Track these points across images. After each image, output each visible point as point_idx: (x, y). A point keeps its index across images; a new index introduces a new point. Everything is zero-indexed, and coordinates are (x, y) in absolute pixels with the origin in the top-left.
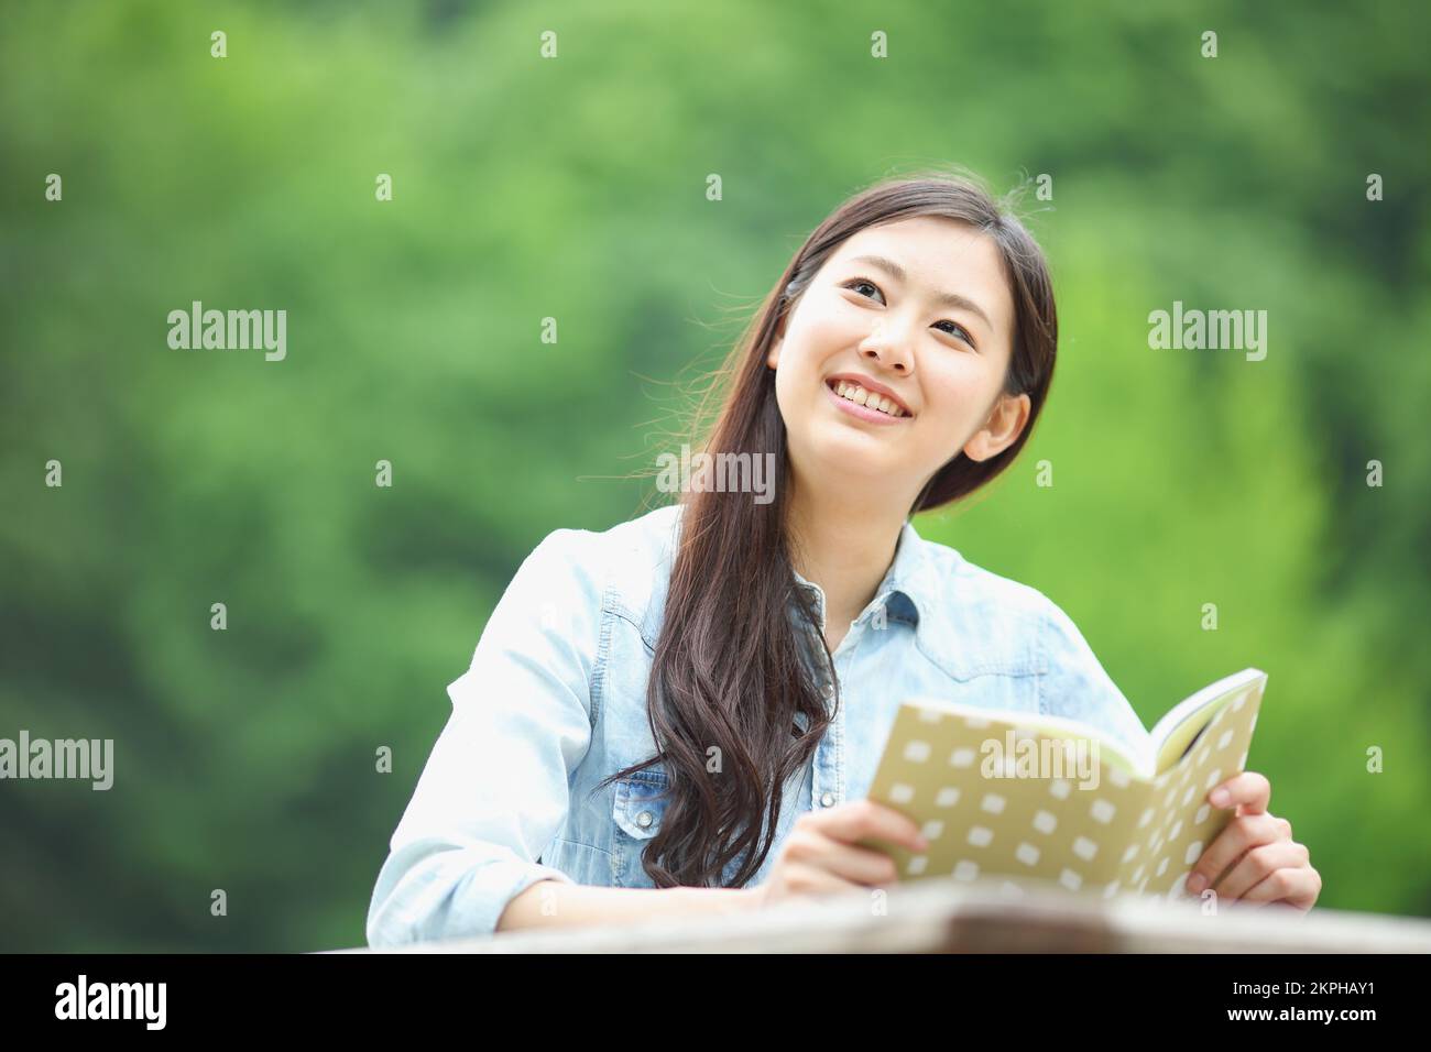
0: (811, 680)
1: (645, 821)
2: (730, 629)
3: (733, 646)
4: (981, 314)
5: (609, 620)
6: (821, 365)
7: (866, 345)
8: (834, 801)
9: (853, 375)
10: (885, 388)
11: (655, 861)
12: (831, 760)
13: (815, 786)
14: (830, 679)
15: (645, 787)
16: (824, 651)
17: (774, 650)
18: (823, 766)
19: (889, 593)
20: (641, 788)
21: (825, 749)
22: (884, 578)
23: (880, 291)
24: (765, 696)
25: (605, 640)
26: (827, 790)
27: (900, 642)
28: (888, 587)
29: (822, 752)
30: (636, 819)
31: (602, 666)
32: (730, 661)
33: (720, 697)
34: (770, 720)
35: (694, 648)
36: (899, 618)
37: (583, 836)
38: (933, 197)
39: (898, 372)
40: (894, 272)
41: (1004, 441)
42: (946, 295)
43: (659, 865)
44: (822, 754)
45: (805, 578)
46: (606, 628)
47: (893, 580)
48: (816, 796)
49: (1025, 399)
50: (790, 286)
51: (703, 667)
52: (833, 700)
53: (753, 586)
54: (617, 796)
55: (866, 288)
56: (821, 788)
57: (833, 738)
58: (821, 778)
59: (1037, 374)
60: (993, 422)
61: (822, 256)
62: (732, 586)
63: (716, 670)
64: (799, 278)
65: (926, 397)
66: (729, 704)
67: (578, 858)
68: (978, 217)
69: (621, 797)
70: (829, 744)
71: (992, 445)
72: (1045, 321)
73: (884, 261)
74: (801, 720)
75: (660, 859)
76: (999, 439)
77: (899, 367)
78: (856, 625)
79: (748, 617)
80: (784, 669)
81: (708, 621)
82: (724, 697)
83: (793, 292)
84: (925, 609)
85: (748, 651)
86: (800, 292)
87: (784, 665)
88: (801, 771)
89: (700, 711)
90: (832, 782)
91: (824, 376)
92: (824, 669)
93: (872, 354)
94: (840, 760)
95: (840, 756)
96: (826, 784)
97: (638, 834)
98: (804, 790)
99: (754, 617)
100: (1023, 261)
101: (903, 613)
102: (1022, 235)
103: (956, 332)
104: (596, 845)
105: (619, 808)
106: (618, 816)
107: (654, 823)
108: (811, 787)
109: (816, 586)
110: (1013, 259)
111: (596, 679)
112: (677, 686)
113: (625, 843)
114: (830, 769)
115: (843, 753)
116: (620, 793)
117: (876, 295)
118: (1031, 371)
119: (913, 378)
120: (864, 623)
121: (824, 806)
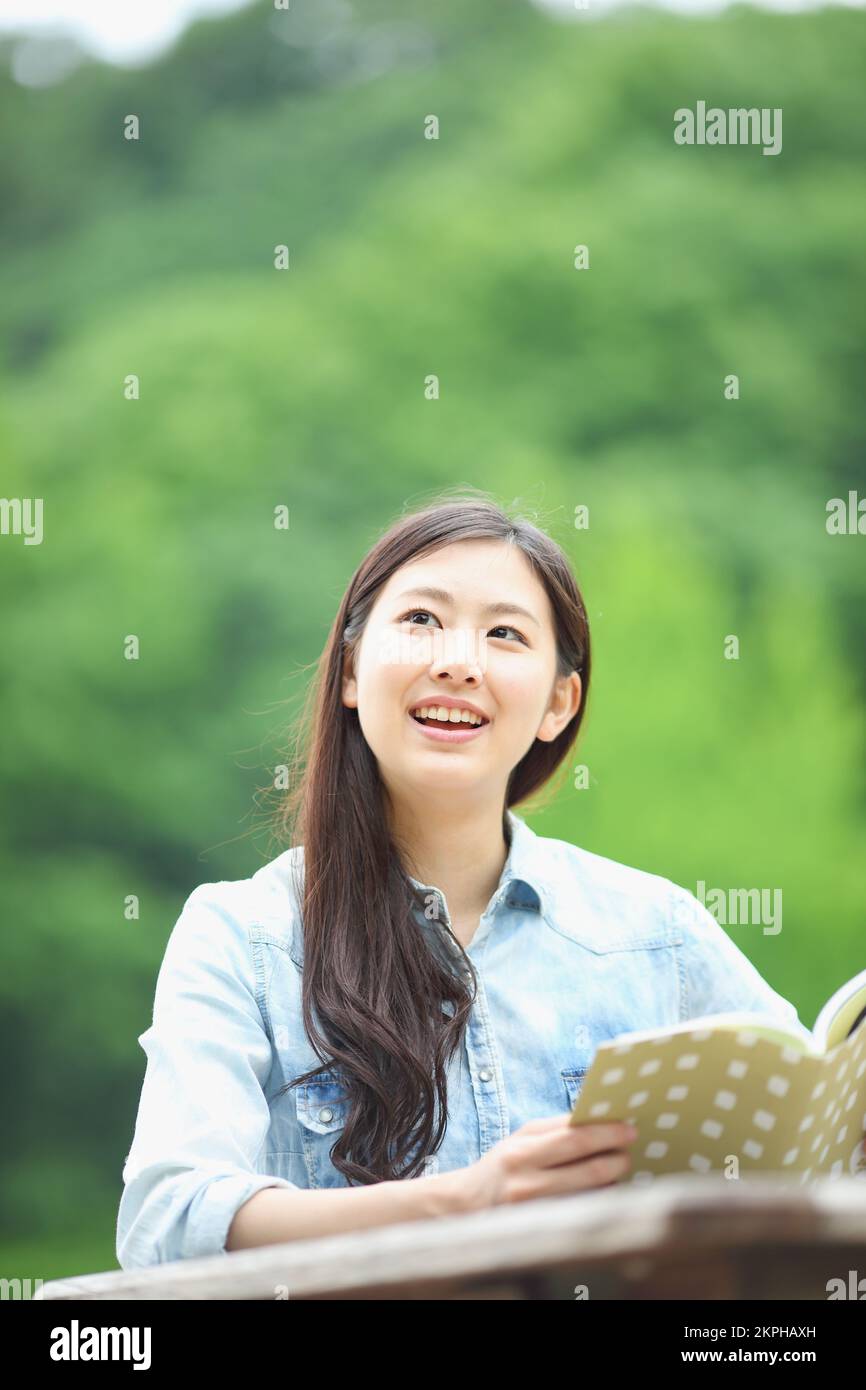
0: (450, 971)
1: (327, 1116)
2: (366, 948)
3: (371, 963)
4: (526, 614)
5: (258, 949)
6: (402, 698)
7: (437, 669)
8: (491, 1075)
9: (432, 699)
10: (464, 702)
11: (344, 1157)
12: (481, 1038)
13: (472, 1065)
14: (466, 967)
15: (321, 1087)
16: (455, 944)
17: (411, 956)
18: (476, 1046)
19: (509, 882)
20: (317, 1089)
21: (474, 1030)
22: (502, 870)
23: (435, 617)
24: (413, 998)
25: (259, 967)
26: (483, 1067)
27: (528, 929)
28: (506, 878)
29: (472, 1033)
30: (319, 1118)
31: (262, 989)
32: (371, 977)
33: (371, 1007)
34: (422, 1018)
35: (337, 973)
36: (523, 905)
37: (280, 1145)
38: (455, 522)
39: (471, 685)
40: (441, 597)
41: (566, 716)
42: (493, 605)
43: (348, 1160)
44: (474, 1036)
45: (423, 883)
46: (257, 957)
47: (510, 870)
48: (474, 1074)
49: (575, 676)
50: (347, 632)
51: (350, 986)
52: (472, 985)
53: (376, 906)
54: (297, 1099)
55: (420, 617)
56: (478, 1066)
57: (480, 1019)
58: (477, 1057)
59: (581, 651)
60: (554, 704)
61: (369, 599)
62: (358, 910)
63: (362, 986)
64: (354, 622)
65: (498, 703)
66: (382, 1010)
67: (279, 1166)
68: (499, 530)
69: (302, 1100)
70: (477, 1025)
71: (558, 723)
72: (577, 605)
73: (429, 590)
74: (447, 1008)
75: (348, 1155)
76: (561, 717)
77: (470, 680)
78: (485, 917)
79: (378, 935)
80: (423, 970)
81: (343, 946)
82: (375, 1007)
83: (353, 636)
84: (544, 893)
85: (386, 965)
86: (358, 635)
87: (422, 966)
88: (457, 1054)
89: (357, 1023)
90: (487, 1059)
91: (407, 708)
92: (459, 960)
93: (444, 675)
94: (490, 1037)
95: (489, 1033)
96: (481, 1061)
97: (322, 1130)
98: (463, 1071)
99: (383, 934)
100: (545, 558)
101: (524, 901)
102: (539, 537)
103: (510, 635)
104: (292, 1149)
105: (302, 1110)
106: (301, 1117)
107: (336, 1118)
108: (468, 1067)
109: (436, 889)
110: (539, 559)
111: (261, 1002)
112: (331, 1007)
113: (312, 1140)
114: (483, 1048)
115: (491, 1031)
116: (300, 1097)
117: (431, 621)
118: (576, 651)
119: (483, 688)
120: (492, 914)
121: (483, 1081)
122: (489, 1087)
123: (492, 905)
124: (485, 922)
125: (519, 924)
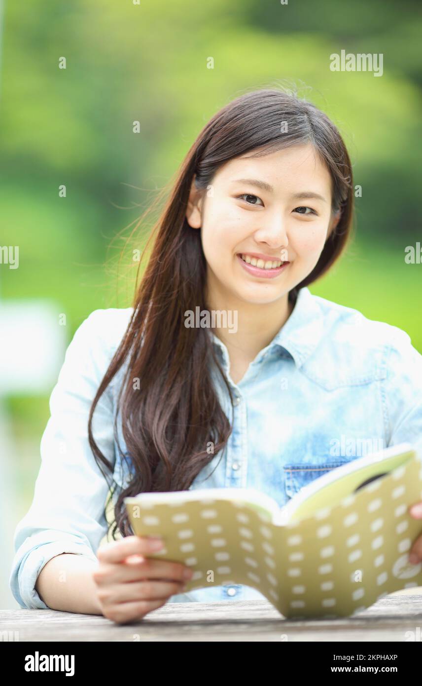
8: (239, 467)
12: (238, 442)
13: (229, 459)
18: (233, 446)
21: (235, 436)
26: (236, 461)
27: (283, 376)
29: (233, 438)
44: (233, 440)
48: (229, 464)
56: (232, 459)
57: (239, 430)
58: (232, 454)
70: (237, 433)
78: (253, 365)
90: (239, 456)
91: (236, 252)
94: (244, 443)
96: (235, 457)
98: (223, 460)
108: (226, 460)
114: (238, 448)
115: (245, 438)
121: (233, 470)
122: (236, 474)
123: (259, 357)
124: (252, 368)
125: (280, 369)
